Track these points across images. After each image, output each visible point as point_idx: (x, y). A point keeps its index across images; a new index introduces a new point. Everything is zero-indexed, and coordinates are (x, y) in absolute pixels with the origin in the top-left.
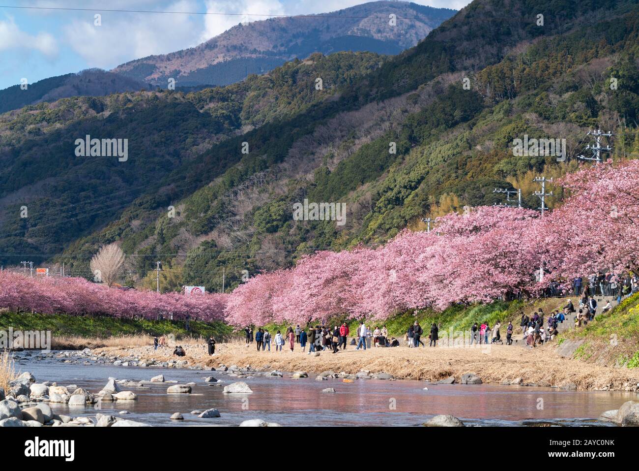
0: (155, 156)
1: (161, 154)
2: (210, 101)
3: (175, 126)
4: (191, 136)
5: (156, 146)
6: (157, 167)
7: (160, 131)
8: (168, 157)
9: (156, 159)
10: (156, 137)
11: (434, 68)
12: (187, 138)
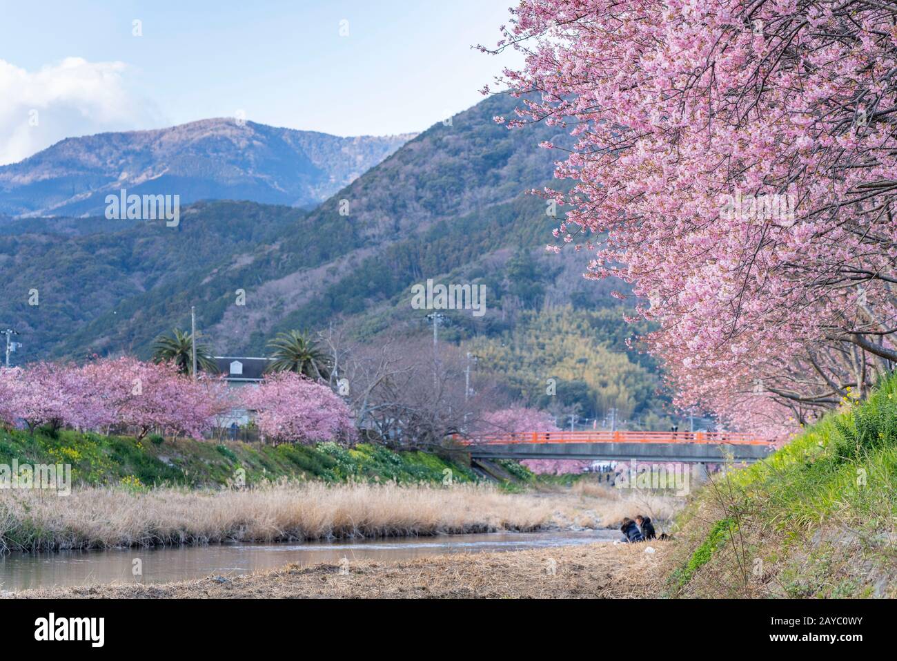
0: (57, 301)
1: (63, 299)
2: (101, 247)
3: (73, 273)
4: (89, 282)
5: (57, 292)
6: (61, 312)
7: (60, 277)
8: (68, 303)
9: (59, 305)
10: (56, 282)
11: (339, 238)
12: (85, 284)
